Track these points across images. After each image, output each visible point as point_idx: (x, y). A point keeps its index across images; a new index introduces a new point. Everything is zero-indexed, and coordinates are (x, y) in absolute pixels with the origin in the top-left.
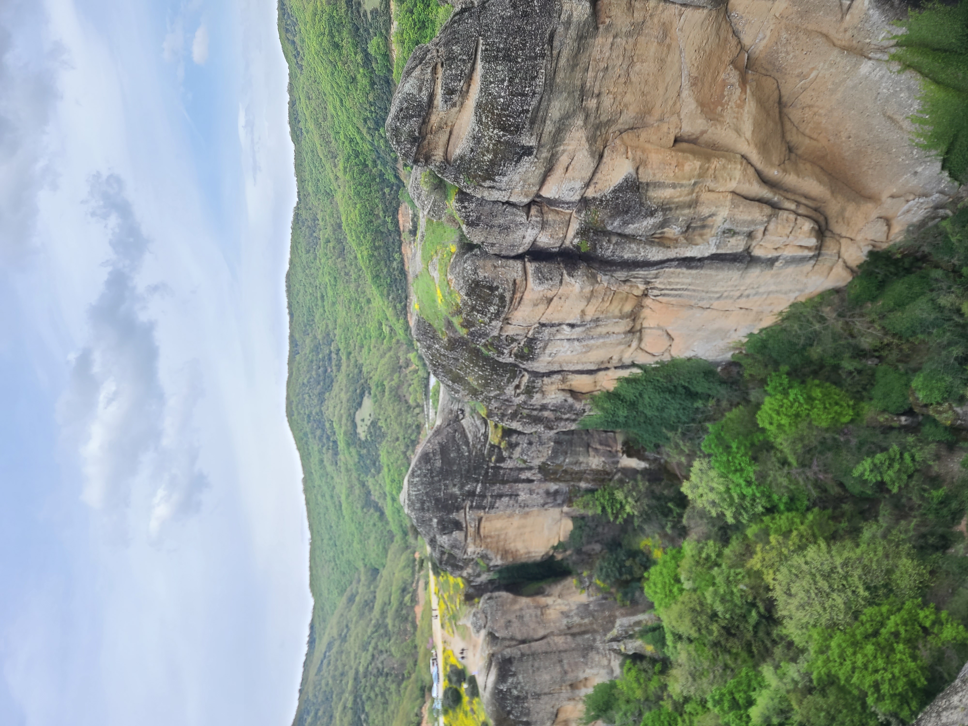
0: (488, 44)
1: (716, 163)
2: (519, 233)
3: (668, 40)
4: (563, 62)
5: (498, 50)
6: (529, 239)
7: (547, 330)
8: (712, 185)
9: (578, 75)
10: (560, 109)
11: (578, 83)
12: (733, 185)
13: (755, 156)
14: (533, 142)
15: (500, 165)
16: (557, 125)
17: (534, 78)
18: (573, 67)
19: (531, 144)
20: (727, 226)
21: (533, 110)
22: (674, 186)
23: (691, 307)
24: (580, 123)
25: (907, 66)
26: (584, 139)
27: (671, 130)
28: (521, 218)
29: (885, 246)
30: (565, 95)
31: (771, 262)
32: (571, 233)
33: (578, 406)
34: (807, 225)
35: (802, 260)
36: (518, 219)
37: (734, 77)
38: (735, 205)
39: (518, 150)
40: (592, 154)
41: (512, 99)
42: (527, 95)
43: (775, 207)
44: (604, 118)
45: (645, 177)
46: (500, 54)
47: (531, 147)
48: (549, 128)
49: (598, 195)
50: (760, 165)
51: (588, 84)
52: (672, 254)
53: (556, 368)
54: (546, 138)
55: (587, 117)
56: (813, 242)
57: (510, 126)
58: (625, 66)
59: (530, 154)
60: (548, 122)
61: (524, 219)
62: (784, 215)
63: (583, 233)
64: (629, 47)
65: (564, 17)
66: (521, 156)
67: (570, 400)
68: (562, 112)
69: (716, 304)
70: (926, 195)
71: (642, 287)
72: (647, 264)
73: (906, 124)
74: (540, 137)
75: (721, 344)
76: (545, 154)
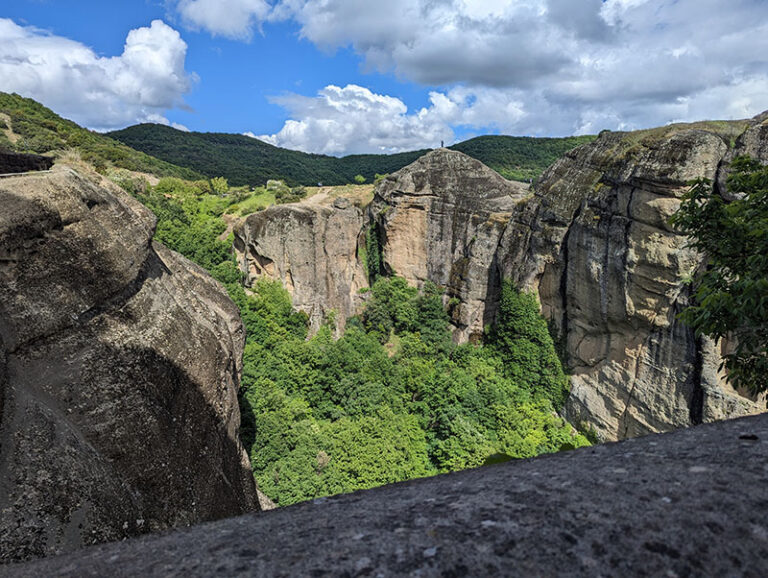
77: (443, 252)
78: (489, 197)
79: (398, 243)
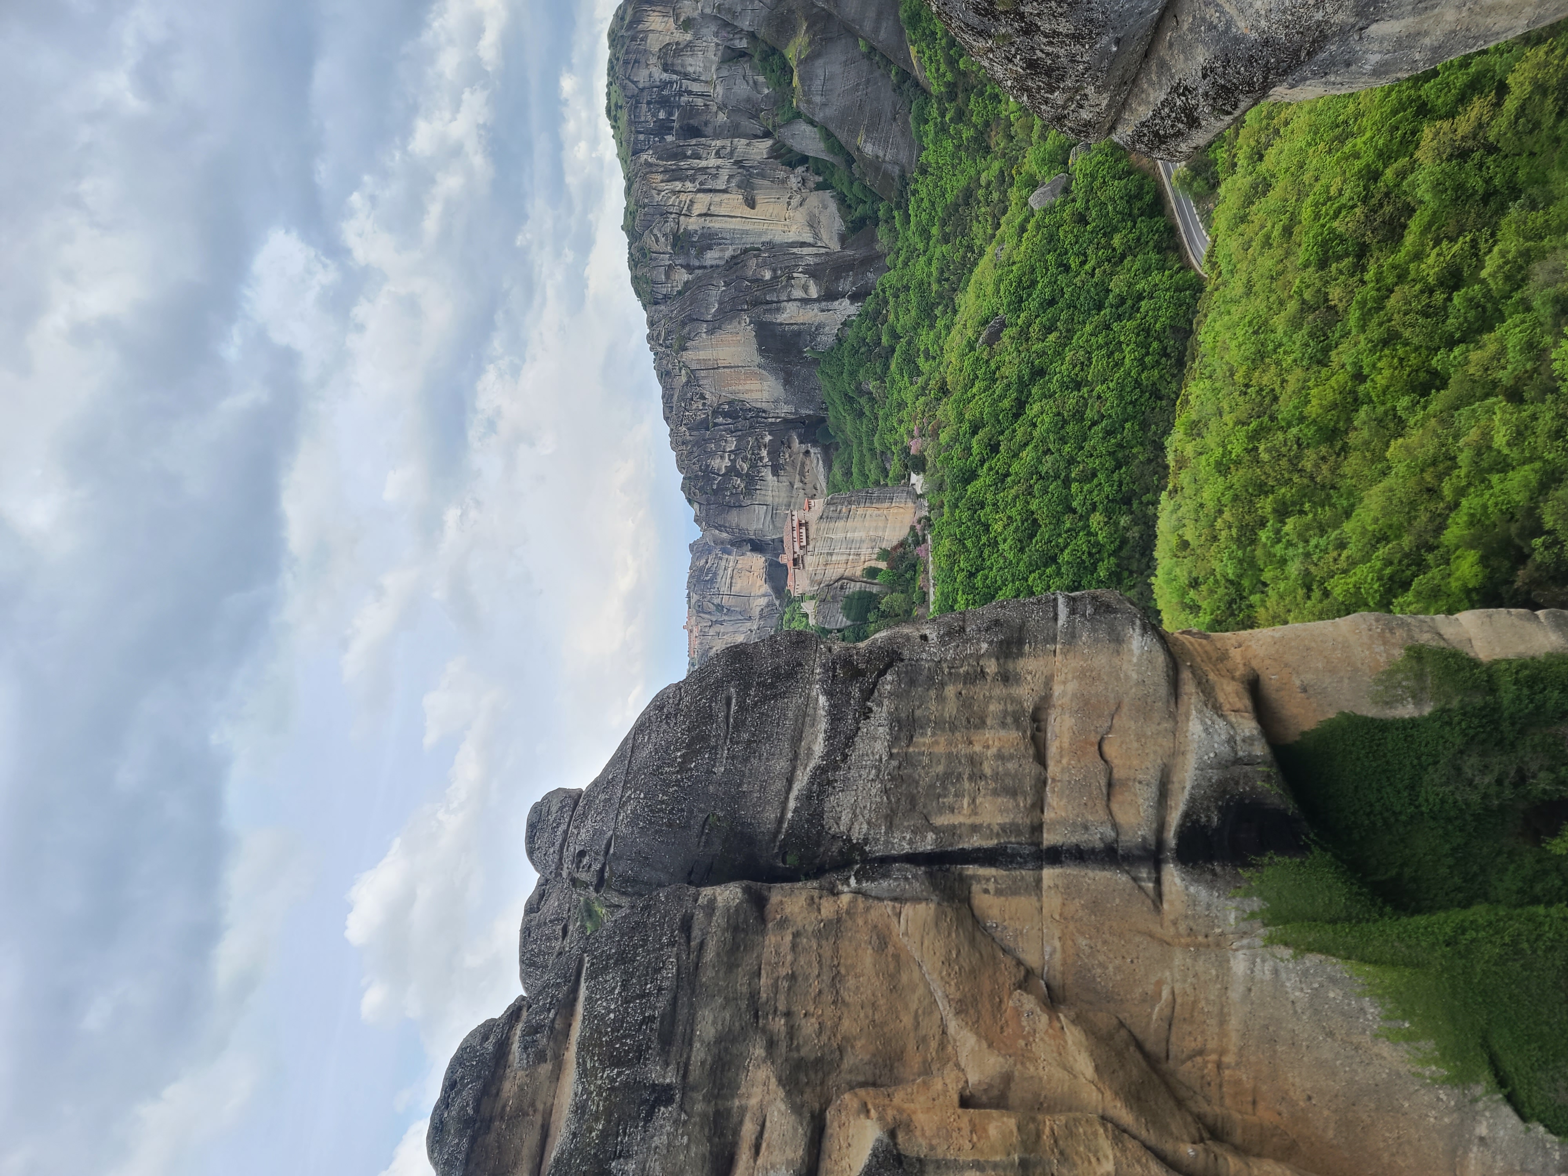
0: (596, 957)
1: (1049, 1123)
3: (891, 950)
4: (710, 955)
5: (609, 957)
9: (742, 978)
10: (714, 1023)
11: (744, 989)
13: (1127, 1118)
14: (670, 1078)
15: (618, 1135)
16: (715, 1050)
17: (658, 970)
18: (731, 967)
19: (668, 1081)
21: (663, 1016)
22: (978, 1168)
24: (759, 1052)
25: (1302, 948)
26: (773, 1080)
27: (950, 1086)
30: (720, 1000)
37: (1030, 1004)
39: (646, 1095)
40: (796, 1108)
41: (626, 1009)
42: (650, 994)
44: (808, 1054)
45: (912, 1148)
46: (612, 961)
47: (670, 1087)
48: (700, 1055)
51: (764, 996)
54: (695, 1073)
55: (771, 1045)
57: (627, 1053)
58: (826, 977)
59: (669, 1101)
60: (697, 1045)
64: (827, 952)
65: (702, 901)
66: (653, 1107)
68: (720, 1027)
74: (684, 1071)
76: (701, 1106)
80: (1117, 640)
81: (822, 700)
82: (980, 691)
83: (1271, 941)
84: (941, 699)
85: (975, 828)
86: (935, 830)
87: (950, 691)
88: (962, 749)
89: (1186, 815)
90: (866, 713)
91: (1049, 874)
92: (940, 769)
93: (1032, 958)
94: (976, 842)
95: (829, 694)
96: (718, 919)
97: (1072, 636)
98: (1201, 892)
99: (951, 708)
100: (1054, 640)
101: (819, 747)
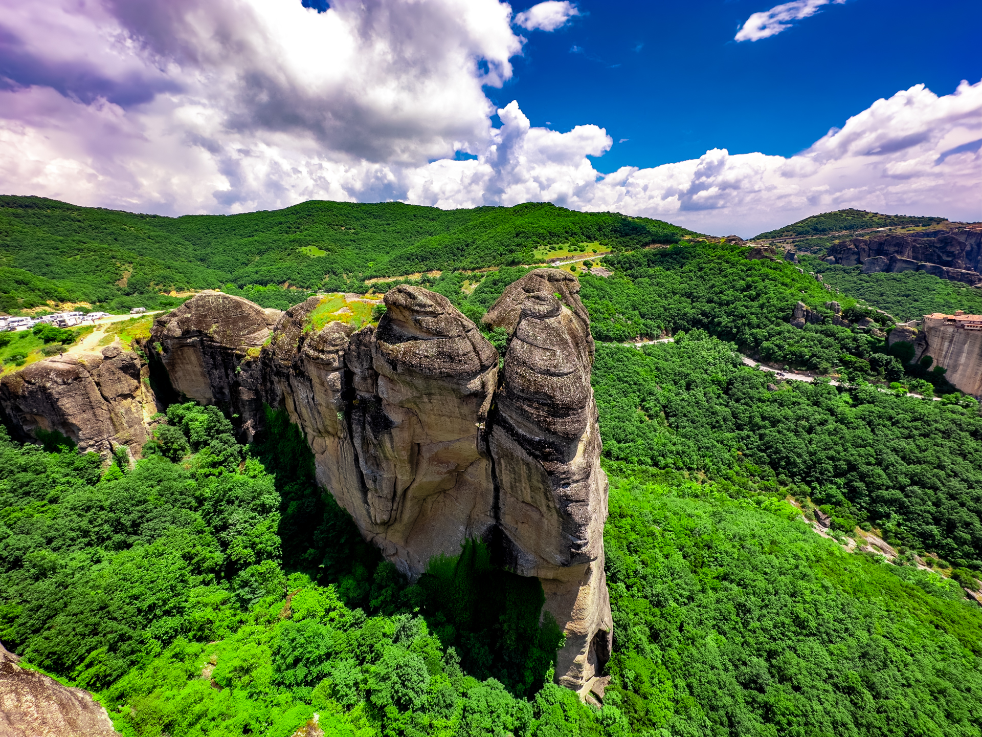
1: (408, 466)
2: (357, 365)
4: (441, 383)
6: (355, 370)
7: (308, 384)
8: (398, 466)
9: (437, 391)
10: (419, 383)
11: (433, 391)
12: (399, 477)
13: (415, 485)
16: (411, 383)
17: (429, 369)
18: (440, 388)
20: (378, 477)
21: (414, 370)
22: (392, 447)
23: (338, 463)
24: (415, 394)
25: (464, 548)
26: (408, 397)
27: (423, 441)
28: (366, 365)
29: (384, 555)
30: (426, 386)
31: (366, 502)
32: (362, 394)
33: (276, 404)
34: (385, 517)
35: (370, 517)
36: (365, 363)
37: (452, 467)
38: (389, 479)
39: (394, 362)
40: (401, 402)
41: (418, 357)
42: (421, 366)
43: (393, 499)
44: (420, 406)
45: (394, 432)
48: (408, 379)
49: (383, 407)
50: (411, 488)
51: (434, 396)
52: (359, 450)
53: (294, 389)
55: (419, 398)
56: (378, 521)
58: (447, 413)
59: (394, 369)
60: (411, 378)
61: (365, 367)
62: (390, 504)
63: (363, 401)
64: (455, 415)
65: (461, 382)
66: (392, 364)
67: (278, 399)
68: (417, 385)
69: (341, 476)
70: (410, 568)
71: (342, 436)
72: (352, 438)
73: (440, 552)
74: (403, 374)
75: (324, 481)
76: (396, 377)
77: (220, 378)
78: (249, 333)
79: (180, 374)
80: (561, 552)
81: (537, 438)
82: (542, 495)
83: (467, 541)
84: (538, 481)
85: (501, 471)
86: (499, 459)
87: (541, 486)
88: (523, 480)
89: (507, 537)
90: (530, 454)
91: (492, 487)
92: (516, 469)
93: (470, 470)
94: (497, 470)
95: (540, 441)
96: (455, 386)
97: (565, 538)
98: (484, 528)
99: (535, 483)
100: (563, 530)
101: (521, 431)
